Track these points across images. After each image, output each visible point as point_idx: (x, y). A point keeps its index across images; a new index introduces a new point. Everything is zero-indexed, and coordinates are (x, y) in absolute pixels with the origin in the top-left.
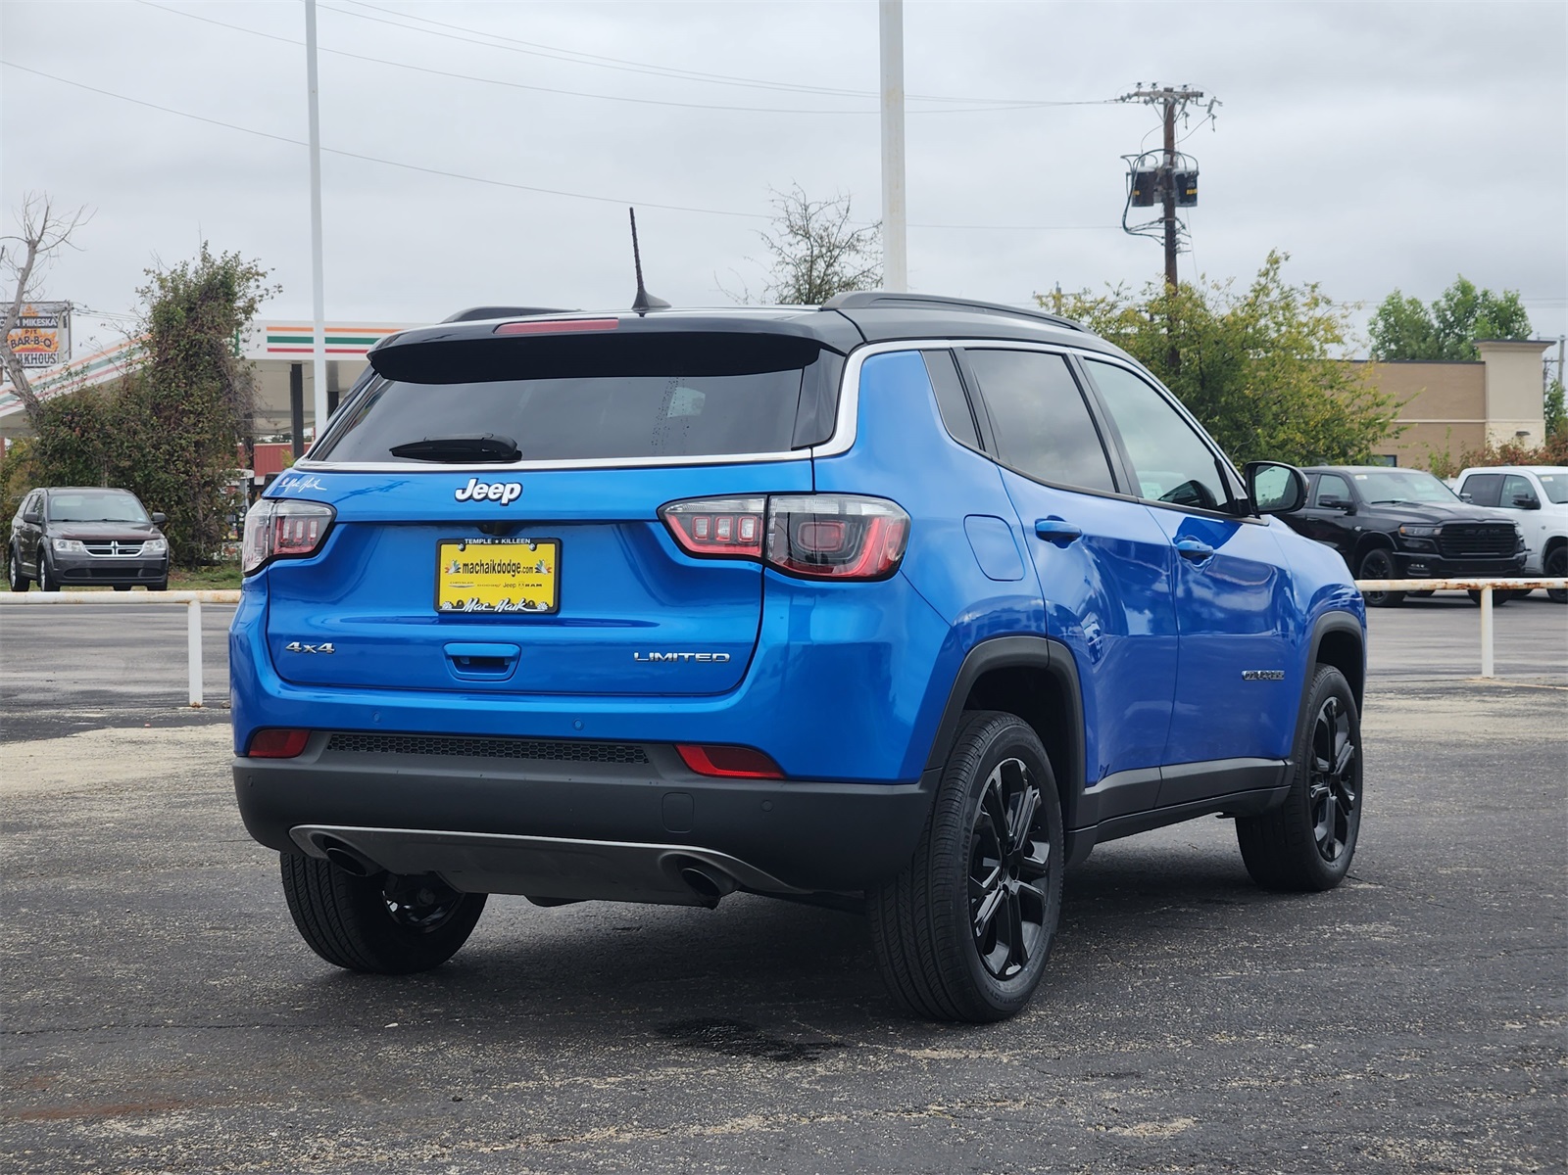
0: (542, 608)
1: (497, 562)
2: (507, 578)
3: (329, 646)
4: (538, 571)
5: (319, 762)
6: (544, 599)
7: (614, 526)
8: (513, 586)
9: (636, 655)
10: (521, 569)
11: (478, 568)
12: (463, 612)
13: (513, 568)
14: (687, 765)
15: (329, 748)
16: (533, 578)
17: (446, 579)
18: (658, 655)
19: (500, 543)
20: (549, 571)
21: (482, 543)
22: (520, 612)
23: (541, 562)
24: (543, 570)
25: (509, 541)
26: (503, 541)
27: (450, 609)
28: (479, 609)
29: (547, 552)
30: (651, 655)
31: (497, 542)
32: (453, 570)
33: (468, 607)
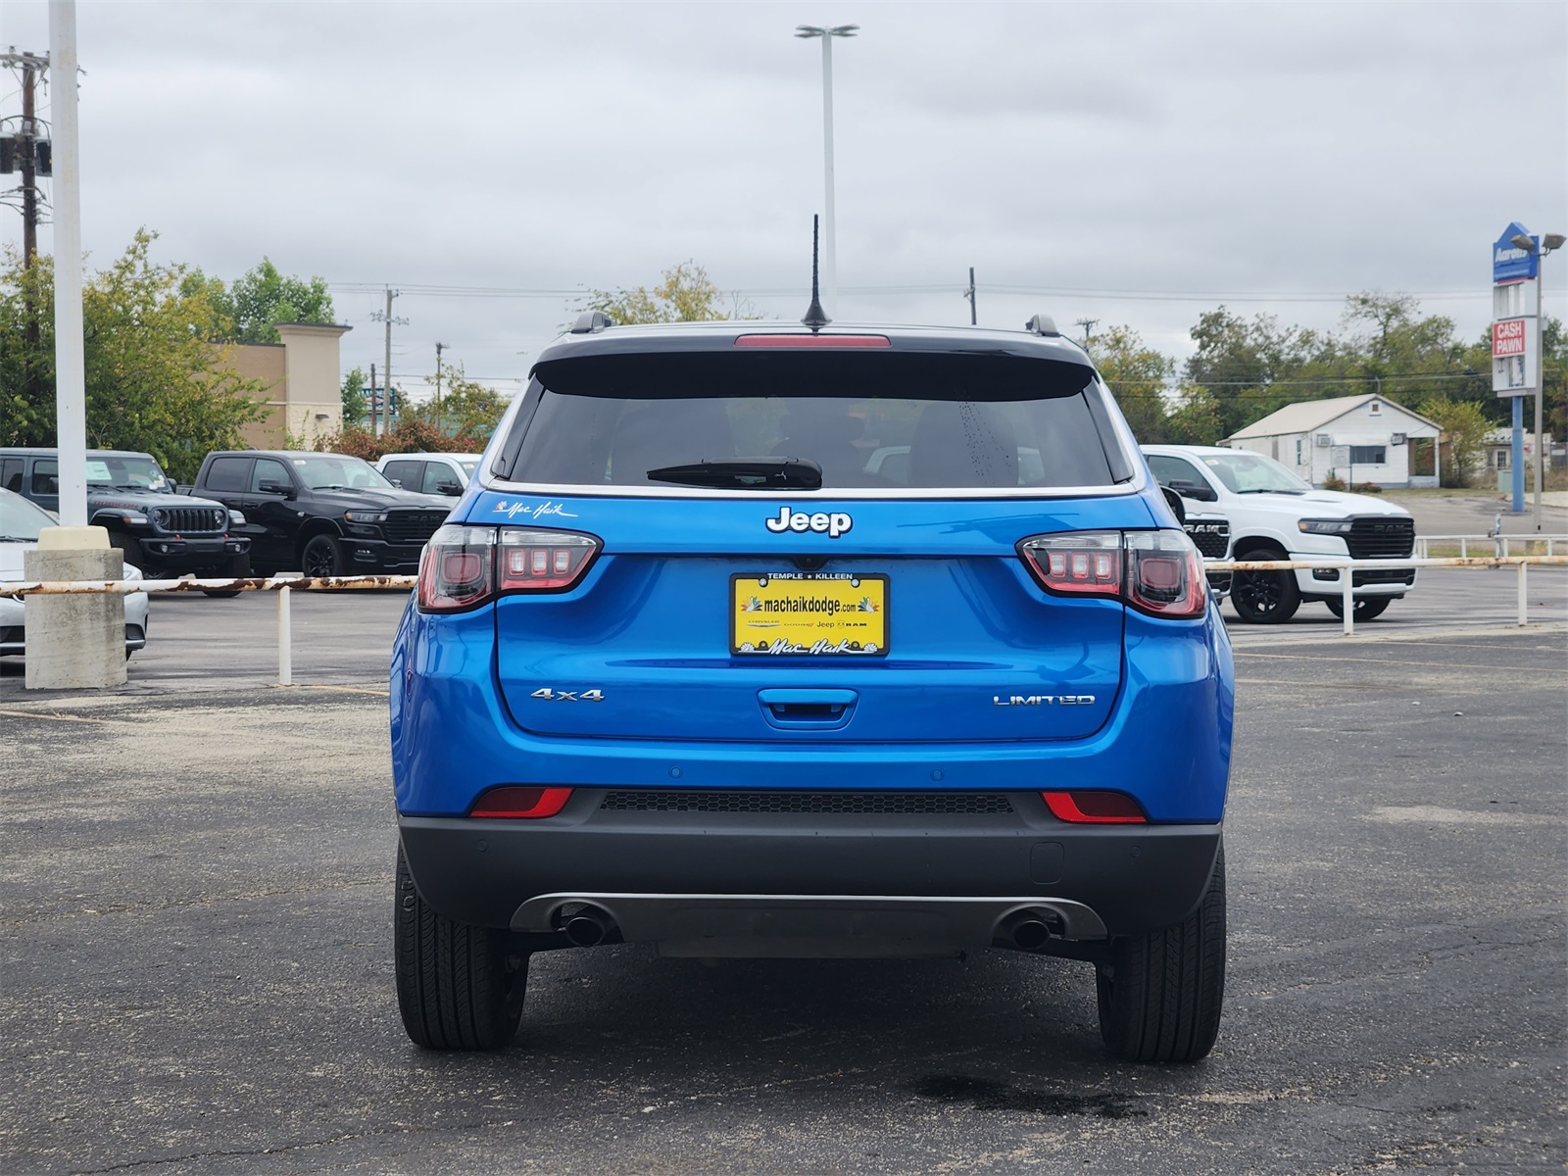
0: (871, 649)
1: (808, 598)
2: (823, 616)
3: (597, 693)
4: (862, 609)
5: (588, 822)
6: (871, 639)
7: (955, 561)
8: (832, 625)
9: (996, 699)
10: (841, 607)
11: (784, 606)
12: (769, 655)
13: (832, 606)
14: (1052, 813)
15: (603, 807)
16: (856, 616)
17: (742, 619)
18: (1020, 699)
19: (813, 578)
20: (875, 608)
21: (791, 579)
22: (842, 654)
23: (866, 600)
24: (868, 607)
25: (825, 576)
26: (817, 576)
27: (752, 651)
28: (789, 651)
29: (874, 590)
30: (1013, 699)
31: (810, 577)
32: (752, 607)
33: (775, 649)
